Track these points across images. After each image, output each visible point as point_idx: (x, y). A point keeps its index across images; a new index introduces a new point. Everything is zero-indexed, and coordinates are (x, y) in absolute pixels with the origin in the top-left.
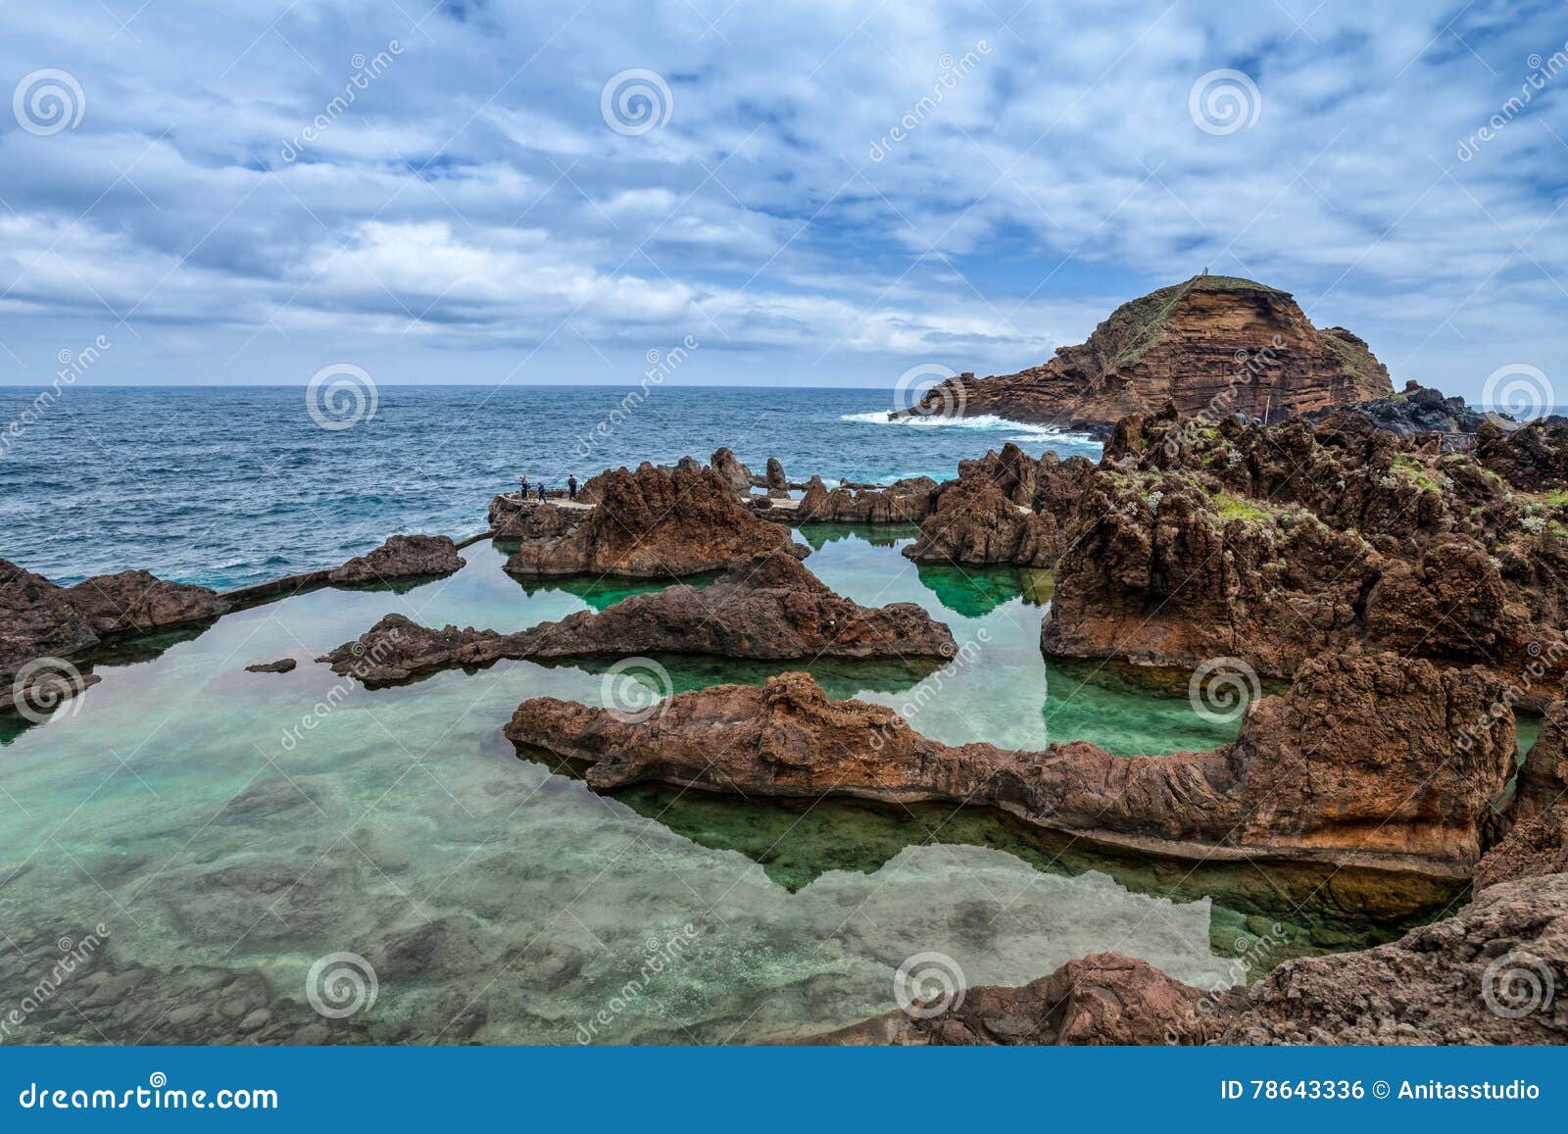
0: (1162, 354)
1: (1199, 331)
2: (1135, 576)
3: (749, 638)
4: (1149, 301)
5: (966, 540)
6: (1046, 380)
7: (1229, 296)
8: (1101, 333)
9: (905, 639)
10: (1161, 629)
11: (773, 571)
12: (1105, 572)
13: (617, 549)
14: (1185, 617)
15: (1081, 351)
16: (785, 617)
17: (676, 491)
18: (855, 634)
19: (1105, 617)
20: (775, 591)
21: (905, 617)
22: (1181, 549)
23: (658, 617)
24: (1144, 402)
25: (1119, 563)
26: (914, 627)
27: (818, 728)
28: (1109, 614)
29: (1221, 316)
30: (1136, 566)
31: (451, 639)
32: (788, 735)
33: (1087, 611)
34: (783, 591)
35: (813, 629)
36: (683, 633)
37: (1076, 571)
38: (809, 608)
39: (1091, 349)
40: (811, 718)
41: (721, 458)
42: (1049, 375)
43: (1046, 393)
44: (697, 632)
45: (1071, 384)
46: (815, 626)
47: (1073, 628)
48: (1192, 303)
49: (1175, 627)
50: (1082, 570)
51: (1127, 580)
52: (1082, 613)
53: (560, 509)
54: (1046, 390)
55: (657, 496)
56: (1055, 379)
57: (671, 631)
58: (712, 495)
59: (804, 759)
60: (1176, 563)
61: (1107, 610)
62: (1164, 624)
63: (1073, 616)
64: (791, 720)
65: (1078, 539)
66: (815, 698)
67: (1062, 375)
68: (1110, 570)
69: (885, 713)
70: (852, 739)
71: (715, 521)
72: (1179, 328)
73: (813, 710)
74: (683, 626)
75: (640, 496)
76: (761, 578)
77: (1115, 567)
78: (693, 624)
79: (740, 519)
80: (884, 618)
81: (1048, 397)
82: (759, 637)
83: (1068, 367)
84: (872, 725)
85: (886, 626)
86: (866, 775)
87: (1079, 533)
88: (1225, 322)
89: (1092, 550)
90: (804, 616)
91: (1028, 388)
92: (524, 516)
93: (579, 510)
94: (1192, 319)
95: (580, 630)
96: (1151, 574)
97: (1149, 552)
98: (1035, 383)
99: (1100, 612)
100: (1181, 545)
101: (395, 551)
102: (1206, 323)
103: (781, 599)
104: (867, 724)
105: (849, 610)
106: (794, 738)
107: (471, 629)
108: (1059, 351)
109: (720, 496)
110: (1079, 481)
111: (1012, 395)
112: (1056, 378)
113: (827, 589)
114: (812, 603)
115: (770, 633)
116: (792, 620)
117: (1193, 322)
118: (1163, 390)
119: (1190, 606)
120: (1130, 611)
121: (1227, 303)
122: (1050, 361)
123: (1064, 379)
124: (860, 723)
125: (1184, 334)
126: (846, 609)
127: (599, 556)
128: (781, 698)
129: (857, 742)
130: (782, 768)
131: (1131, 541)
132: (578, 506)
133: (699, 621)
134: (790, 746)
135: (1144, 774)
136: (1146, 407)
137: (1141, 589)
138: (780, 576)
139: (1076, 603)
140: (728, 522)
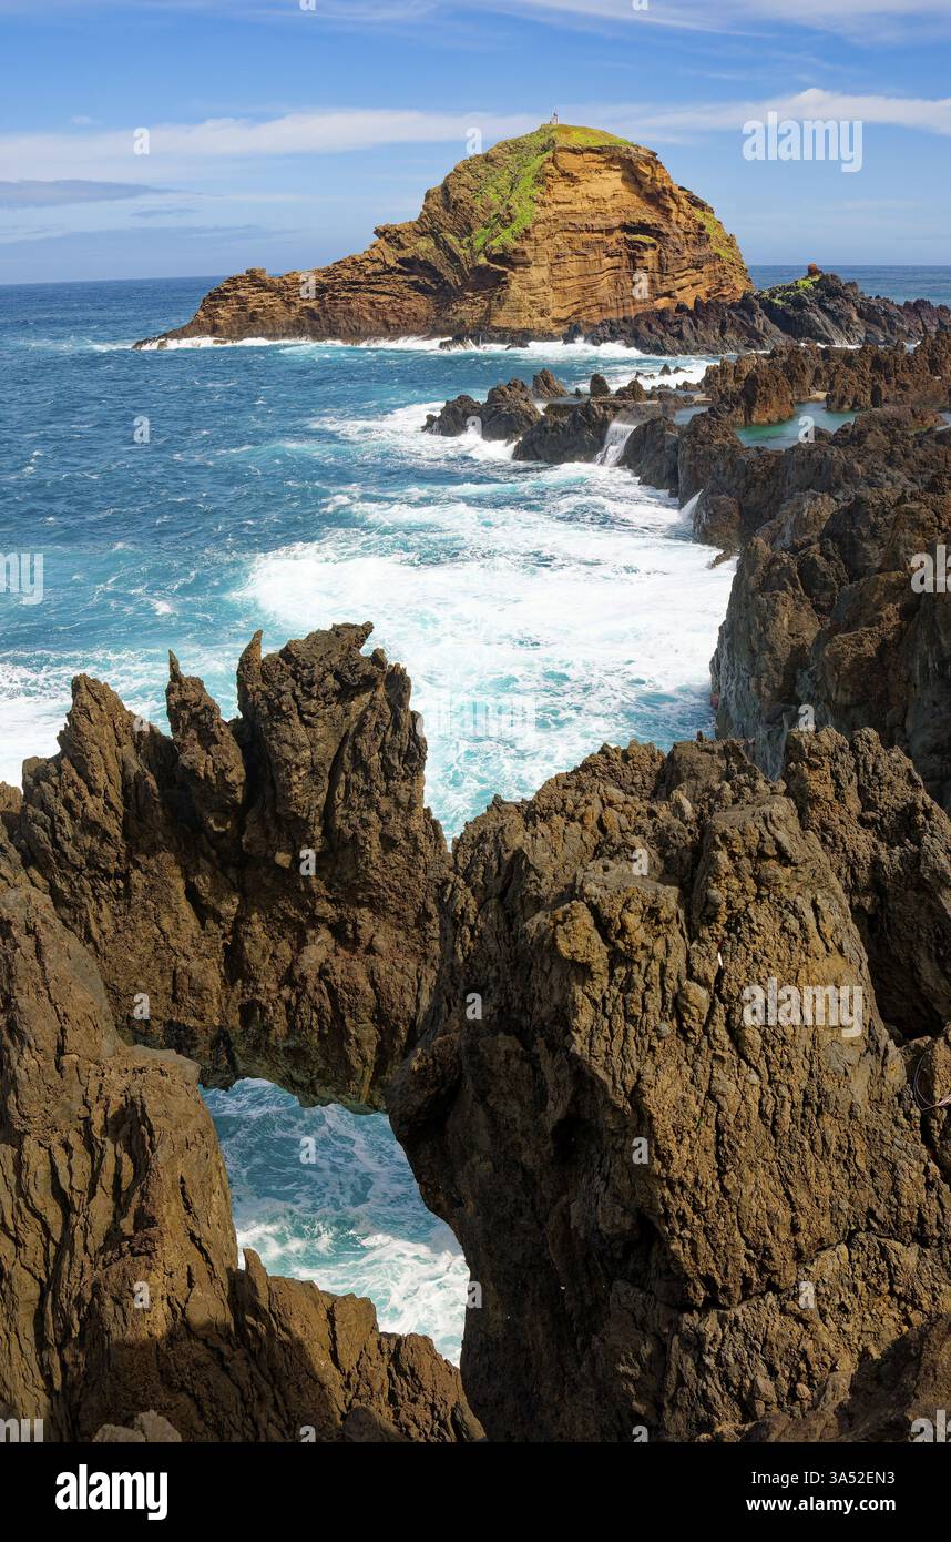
6: (375, 274)
7: (596, 156)
15: (415, 231)
24: (526, 298)
29: (589, 181)
39: (427, 227)
42: (379, 267)
43: (383, 293)
45: (413, 278)
54: (379, 288)
67: (399, 266)
81: (387, 298)
83: (402, 255)
88: (593, 189)
91: (354, 287)
94: (561, 187)
98: (361, 279)
102: (575, 192)
108: (380, 233)
111: (335, 297)
112: (390, 271)
117: (563, 192)
118: (543, 283)
121: (595, 165)
123: (400, 272)
125: (556, 208)
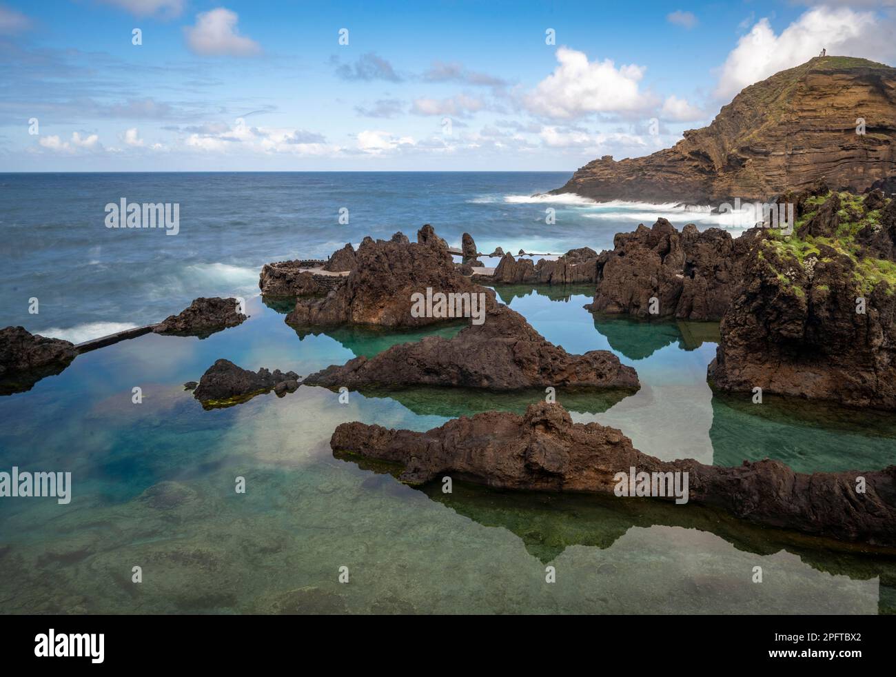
0: (779, 133)
1: (814, 111)
2: (793, 329)
3: (487, 377)
4: (768, 84)
5: (633, 301)
6: (674, 161)
7: (845, 76)
8: (724, 116)
9: (603, 379)
10: (811, 375)
11: (504, 324)
12: (765, 325)
13: (369, 308)
14: (833, 364)
15: (707, 132)
16: (515, 361)
17: (413, 260)
18: (566, 375)
19: (763, 363)
20: (505, 340)
21: (604, 362)
22: (832, 307)
23: (418, 361)
24: (761, 178)
25: (778, 317)
26: (610, 370)
27: (568, 444)
28: (767, 360)
29: (836, 95)
30: (792, 321)
31: (265, 378)
32: (547, 449)
33: (748, 358)
34: (511, 340)
35: (535, 370)
36: (437, 373)
37: (740, 325)
38: (532, 354)
39: (714, 131)
40: (562, 436)
41: (425, 233)
42: (677, 156)
43: (674, 173)
44: (448, 373)
45: (696, 163)
46: (536, 368)
47: (737, 372)
48: (810, 84)
49: (824, 373)
50: (745, 323)
51: (784, 333)
52: (745, 360)
53: (316, 276)
54: (674, 170)
55: (398, 264)
56: (682, 160)
57: (428, 372)
58: (440, 263)
59: (558, 469)
60: (827, 318)
61: (763, 359)
62: (813, 370)
63: (737, 362)
64: (549, 437)
65: (743, 297)
66: (565, 420)
67: (689, 156)
68: (769, 324)
69: (616, 434)
70: (593, 453)
71: (441, 285)
72: (796, 108)
73: (564, 430)
74: (437, 368)
75: (386, 265)
76: (495, 330)
77: (774, 321)
78: (444, 366)
79: (459, 284)
80: (588, 362)
81: (677, 176)
82: (494, 377)
83: (694, 149)
84: (608, 443)
85: (589, 369)
86: (602, 482)
87: (744, 293)
88: (840, 100)
89: (754, 307)
90: (529, 360)
91: (659, 168)
92: (289, 282)
93: (330, 277)
94: (807, 99)
95: (361, 371)
96: (805, 328)
97: (805, 308)
98: (665, 164)
99: (759, 360)
100: (832, 303)
101: (200, 311)
102: (821, 103)
103: (511, 347)
104: (604, 441)
105: (561, 356)
106: (552, 451)
107: (278, 372)
108: (686, 134)
109: (445, 265)
110: (720, 250)
111: (645, 175)
112: (684, 158)
113: (543, 339)
114: (533, 350)
115: (503, 374)
116: (519, 363)
117: (810, 103)
118: (779, 167)
119: (838, 355)
120: (784, 359)
121: (843, 83)
122: (679, 143)
123: (690, 159)
124: (600, 441)
125: (800, 114)
126: (559, 354)
127: (355, 314)
128: (541, 420)
129: (597, 456)
130: (544, 474)
131: (791, 299)
132: (328, 274)
133: (450, 364)
134: (549, 457)
135: (825, 488)
136: (763, 183)
137: (795, 340)
138: (508, 328)
139: (740, 351)
140: (451, 286)
